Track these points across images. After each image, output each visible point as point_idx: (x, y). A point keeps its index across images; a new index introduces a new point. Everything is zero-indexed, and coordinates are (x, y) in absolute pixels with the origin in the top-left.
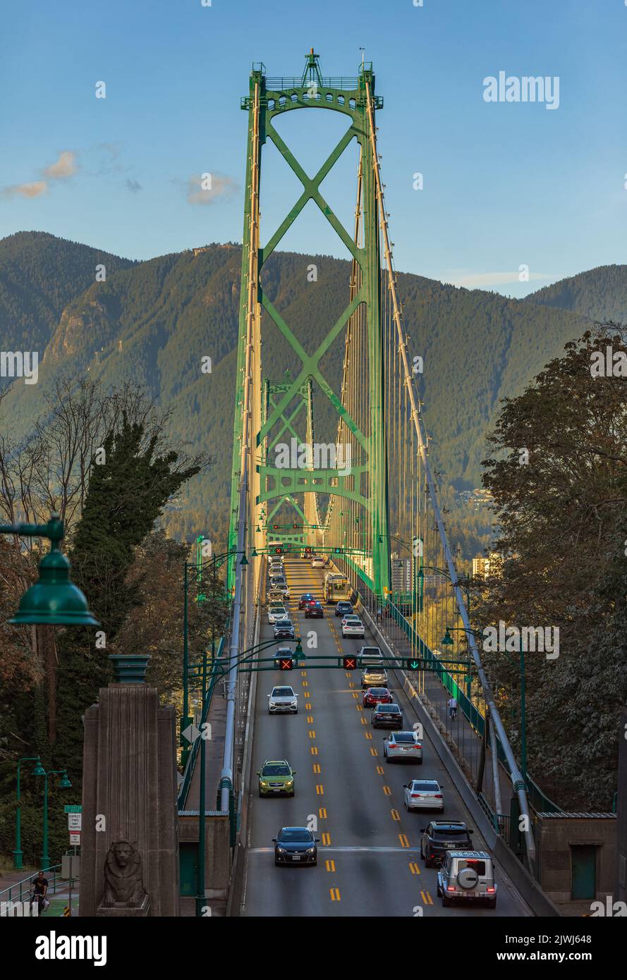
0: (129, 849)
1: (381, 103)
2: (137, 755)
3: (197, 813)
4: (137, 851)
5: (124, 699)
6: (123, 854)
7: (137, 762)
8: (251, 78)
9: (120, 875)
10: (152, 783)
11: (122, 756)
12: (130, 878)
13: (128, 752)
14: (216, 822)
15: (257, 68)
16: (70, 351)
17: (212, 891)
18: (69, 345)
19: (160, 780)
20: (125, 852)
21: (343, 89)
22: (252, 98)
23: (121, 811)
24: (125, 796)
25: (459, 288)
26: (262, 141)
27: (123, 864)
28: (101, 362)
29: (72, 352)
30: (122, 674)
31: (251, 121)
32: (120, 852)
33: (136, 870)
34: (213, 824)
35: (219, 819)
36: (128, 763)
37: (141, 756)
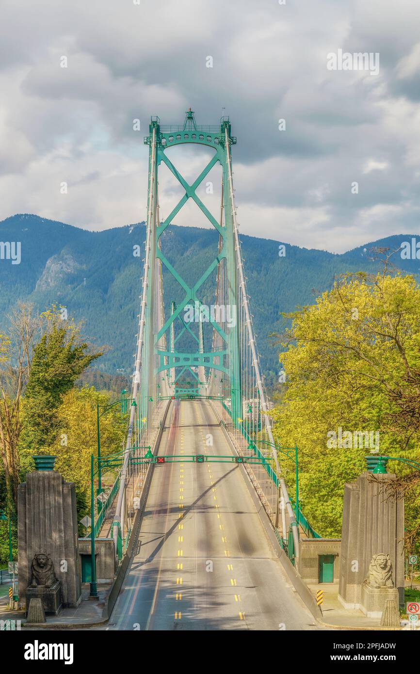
0: (45, 557)
1: (235, 141)
2: (50, 509)
3: (90, 539)
4: (50, 559)
5: (41, 479)
6: (42, 560)
7: (50, 512)
8: (150, 126)
9: (40, 571)
10: (60, 523)
11: (41, 509)
12: (47, 573)
13: (44, 507)
14: (106, 544)
15: (154, 120)
16: (52, 284)
17: (104, 579)
18: (51, 281)
19: (64, 522)
20: (43, 559)
21: (210, 132)
22: (151, 137)
23: (42, 538)
24: (44, 530)
25: (302, 248)
26: (157, 163)
27: (42, 565)
28: (72, 291)
29: (53, 285)
30: (40, 465)
31: (150, 152)
32: (40, 559)
33: (50, 569)
34: (104, 545)
35: (107, 542)
36: (44, 513)
37: (53, 510)
